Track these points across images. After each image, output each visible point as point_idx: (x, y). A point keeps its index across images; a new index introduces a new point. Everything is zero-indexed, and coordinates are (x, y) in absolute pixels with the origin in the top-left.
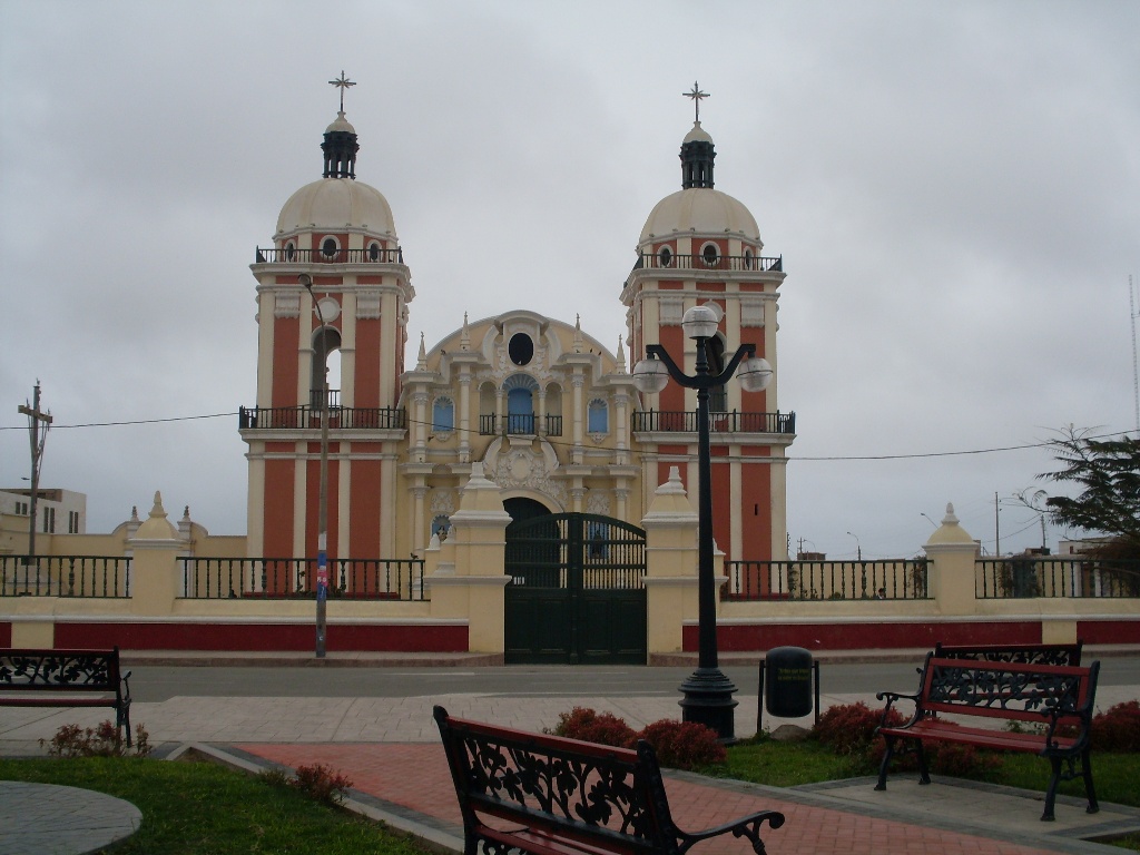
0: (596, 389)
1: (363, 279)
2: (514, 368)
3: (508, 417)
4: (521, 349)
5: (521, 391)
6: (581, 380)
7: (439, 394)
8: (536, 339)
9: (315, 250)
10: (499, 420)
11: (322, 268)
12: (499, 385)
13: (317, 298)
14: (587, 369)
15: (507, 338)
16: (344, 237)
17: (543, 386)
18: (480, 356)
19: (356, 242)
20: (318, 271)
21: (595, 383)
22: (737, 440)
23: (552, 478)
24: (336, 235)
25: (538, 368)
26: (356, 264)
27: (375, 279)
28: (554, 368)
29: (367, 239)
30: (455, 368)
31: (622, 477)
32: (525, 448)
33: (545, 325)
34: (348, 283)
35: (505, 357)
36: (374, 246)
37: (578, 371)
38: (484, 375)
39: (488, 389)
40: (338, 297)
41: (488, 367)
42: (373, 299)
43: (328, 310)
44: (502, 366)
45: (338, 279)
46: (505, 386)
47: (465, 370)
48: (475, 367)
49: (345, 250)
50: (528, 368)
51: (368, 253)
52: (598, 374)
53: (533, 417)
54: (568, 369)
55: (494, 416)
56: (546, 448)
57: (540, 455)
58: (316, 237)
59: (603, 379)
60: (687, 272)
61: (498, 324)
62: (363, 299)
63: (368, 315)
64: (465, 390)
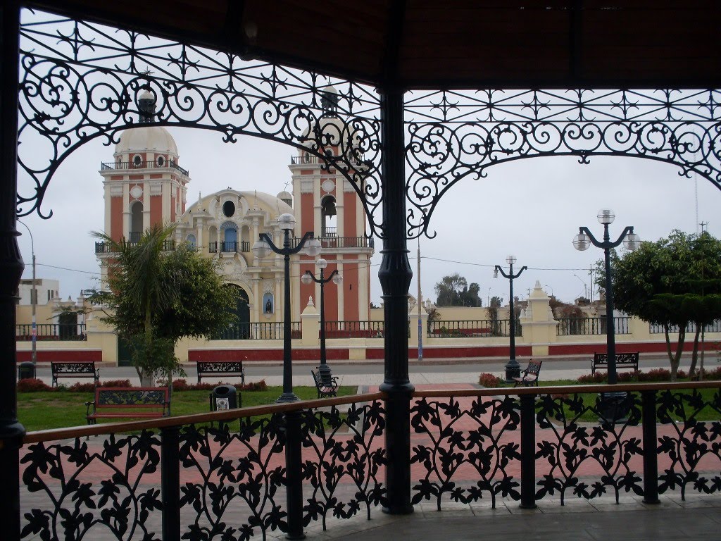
0: (266, 228)
1: (153, 176)
2: (225, 219)
3: (223, 244)
4: (229, 209)
5: (230, 230)
6: (257, 224)
7: (188, 233)
8: (236, 205)
9: (130, 162)
10: (219, 245)
11: (133, 171)
12: (219, 227)
13: (131, 186)
14: (261, 219)
15: (222, 203)
16: (144, 155)
17: (240, 227)
18: (208, 213)
19: (150, 158)
20: (131, 173)
21: (265, 225)
22: (340, 252)
23: (244, 273)
24: (140, 154)
25: (237, 218)
26: (151, 169)
27: (159, 176)
28: (245, 218)
29: (156, 155)
30: (195, 219)
31: (278, 272)
32: (231, 258)
33: (241, 196)
34: (147, 178)
35: (221, 213)
36: (161, 159)
37: (256, 220)
38: (210, 223)
39: (213, 229)
40: (141, 185)
41: (212, 219)
42: (158, 186)
43: (136, 192)
44: (220, 218)
45: (141, 177)
46: (222, 228)
47: (200, 221)
48: (205, 219)
49: (145, 162)
50: (233, 219)
51: (157, 163)
52: (266, 220)
53: (236, 243)
54: (251, 218)
55: (216, 243)
56: (241, 258)
57: (238, 262)
58: (131, 155)
59: (269, 223)
60: (316, 165)
61: (218, 197)
62: (154, 186)
63: (155, 194)
64: (200, 231)
